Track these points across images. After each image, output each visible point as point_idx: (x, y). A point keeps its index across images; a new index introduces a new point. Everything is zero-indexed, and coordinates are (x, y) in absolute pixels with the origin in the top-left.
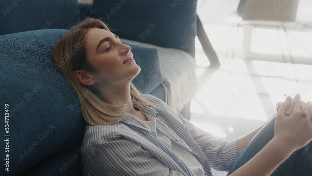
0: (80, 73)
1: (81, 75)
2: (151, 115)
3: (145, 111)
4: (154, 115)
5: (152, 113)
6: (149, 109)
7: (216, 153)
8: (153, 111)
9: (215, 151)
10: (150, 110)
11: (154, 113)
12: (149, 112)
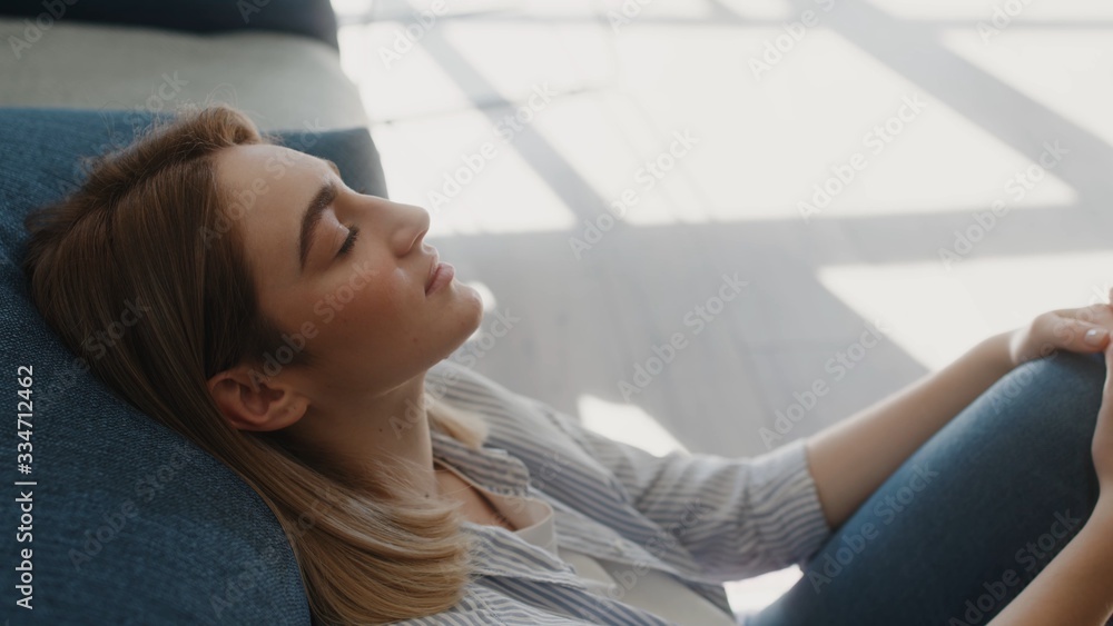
0: (229, 384)
1: (238, 392)
2: (505, 487)
3: (473, 471)
4: (520, 482)
5: (508, 478)
6: (489, 459)
7: (732, 527)
8: (511, 464)
9: (727, 523)
10: (499, 466)
11: (518, 476)
12: (496, 475)
